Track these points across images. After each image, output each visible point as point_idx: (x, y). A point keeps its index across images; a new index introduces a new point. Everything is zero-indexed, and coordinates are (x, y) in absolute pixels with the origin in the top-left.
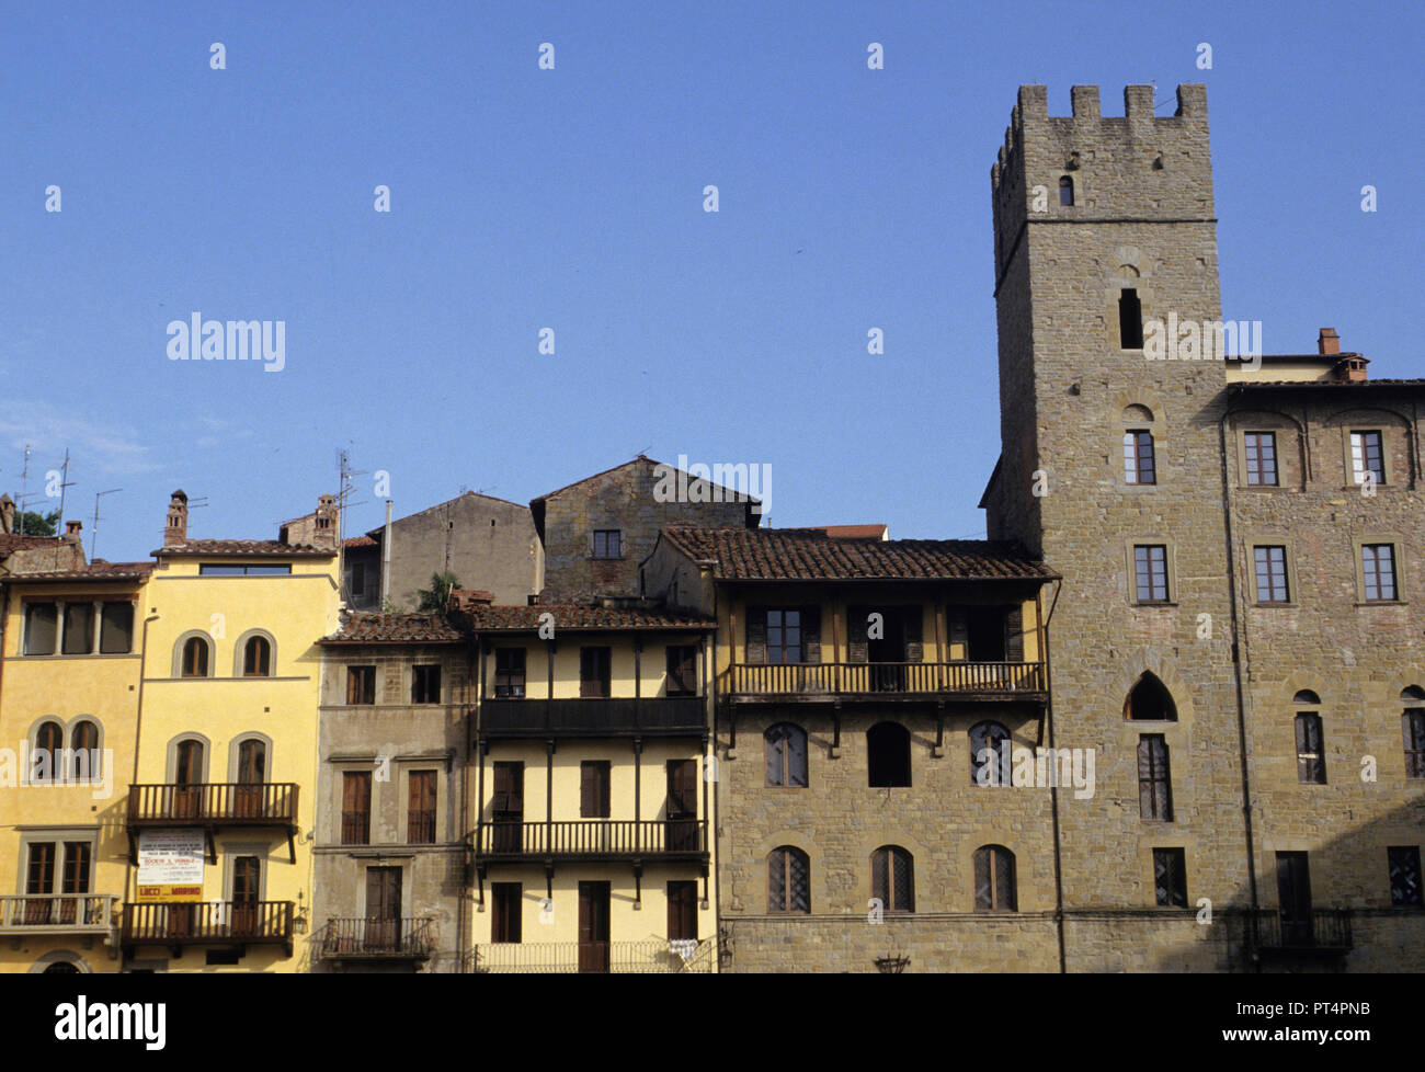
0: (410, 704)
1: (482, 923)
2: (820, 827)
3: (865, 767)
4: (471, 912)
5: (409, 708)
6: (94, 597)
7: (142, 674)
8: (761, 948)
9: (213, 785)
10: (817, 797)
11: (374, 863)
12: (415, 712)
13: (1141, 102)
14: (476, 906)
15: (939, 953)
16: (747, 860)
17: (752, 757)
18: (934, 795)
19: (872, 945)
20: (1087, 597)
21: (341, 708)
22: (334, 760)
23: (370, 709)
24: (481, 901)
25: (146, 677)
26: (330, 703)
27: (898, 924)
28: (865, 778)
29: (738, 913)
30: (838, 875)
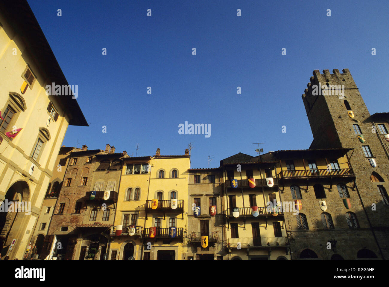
0: (208, 183)
1: (229, 233)
2: (307, 208)
3: (314, 194)
4: (226, 231)
5: (208, 184)
6: (141, 163)
7: (150, 177)
8: (298, 239)
9: (165, 200)
10: (305, 201)
11: (202, 219)
12: (210, 185)
13: (337, 72)
14: (227, 229)
15: (343, 239)
16: (291, 217)
17: (288, 193)
18: (332, 200)
19: (326, 237)
20: (355, 156)
21: (194, 184)
22: (192, 196)
23: (200, 184)
24: (228, 228)
25: (151, 178)
26: (191, 183)
27: (331, 232)
28: (315, 197)
29: (291, 230)
30: (314, 220)
